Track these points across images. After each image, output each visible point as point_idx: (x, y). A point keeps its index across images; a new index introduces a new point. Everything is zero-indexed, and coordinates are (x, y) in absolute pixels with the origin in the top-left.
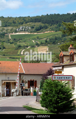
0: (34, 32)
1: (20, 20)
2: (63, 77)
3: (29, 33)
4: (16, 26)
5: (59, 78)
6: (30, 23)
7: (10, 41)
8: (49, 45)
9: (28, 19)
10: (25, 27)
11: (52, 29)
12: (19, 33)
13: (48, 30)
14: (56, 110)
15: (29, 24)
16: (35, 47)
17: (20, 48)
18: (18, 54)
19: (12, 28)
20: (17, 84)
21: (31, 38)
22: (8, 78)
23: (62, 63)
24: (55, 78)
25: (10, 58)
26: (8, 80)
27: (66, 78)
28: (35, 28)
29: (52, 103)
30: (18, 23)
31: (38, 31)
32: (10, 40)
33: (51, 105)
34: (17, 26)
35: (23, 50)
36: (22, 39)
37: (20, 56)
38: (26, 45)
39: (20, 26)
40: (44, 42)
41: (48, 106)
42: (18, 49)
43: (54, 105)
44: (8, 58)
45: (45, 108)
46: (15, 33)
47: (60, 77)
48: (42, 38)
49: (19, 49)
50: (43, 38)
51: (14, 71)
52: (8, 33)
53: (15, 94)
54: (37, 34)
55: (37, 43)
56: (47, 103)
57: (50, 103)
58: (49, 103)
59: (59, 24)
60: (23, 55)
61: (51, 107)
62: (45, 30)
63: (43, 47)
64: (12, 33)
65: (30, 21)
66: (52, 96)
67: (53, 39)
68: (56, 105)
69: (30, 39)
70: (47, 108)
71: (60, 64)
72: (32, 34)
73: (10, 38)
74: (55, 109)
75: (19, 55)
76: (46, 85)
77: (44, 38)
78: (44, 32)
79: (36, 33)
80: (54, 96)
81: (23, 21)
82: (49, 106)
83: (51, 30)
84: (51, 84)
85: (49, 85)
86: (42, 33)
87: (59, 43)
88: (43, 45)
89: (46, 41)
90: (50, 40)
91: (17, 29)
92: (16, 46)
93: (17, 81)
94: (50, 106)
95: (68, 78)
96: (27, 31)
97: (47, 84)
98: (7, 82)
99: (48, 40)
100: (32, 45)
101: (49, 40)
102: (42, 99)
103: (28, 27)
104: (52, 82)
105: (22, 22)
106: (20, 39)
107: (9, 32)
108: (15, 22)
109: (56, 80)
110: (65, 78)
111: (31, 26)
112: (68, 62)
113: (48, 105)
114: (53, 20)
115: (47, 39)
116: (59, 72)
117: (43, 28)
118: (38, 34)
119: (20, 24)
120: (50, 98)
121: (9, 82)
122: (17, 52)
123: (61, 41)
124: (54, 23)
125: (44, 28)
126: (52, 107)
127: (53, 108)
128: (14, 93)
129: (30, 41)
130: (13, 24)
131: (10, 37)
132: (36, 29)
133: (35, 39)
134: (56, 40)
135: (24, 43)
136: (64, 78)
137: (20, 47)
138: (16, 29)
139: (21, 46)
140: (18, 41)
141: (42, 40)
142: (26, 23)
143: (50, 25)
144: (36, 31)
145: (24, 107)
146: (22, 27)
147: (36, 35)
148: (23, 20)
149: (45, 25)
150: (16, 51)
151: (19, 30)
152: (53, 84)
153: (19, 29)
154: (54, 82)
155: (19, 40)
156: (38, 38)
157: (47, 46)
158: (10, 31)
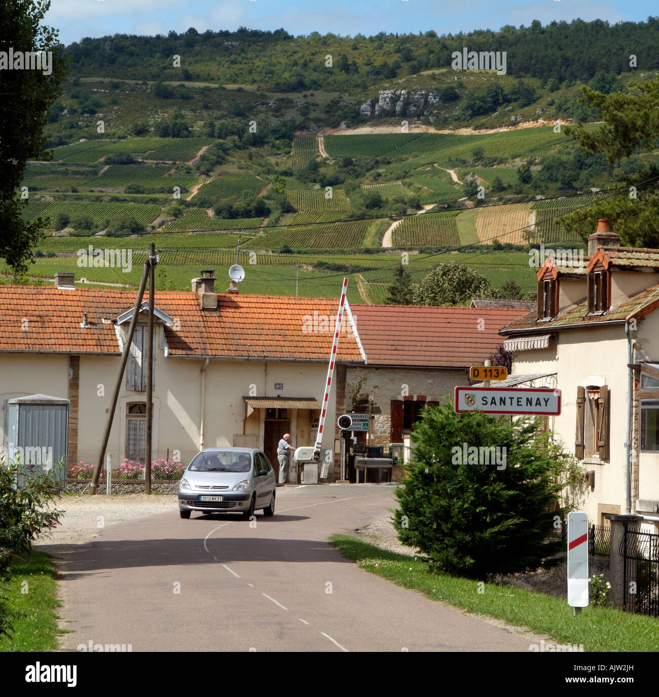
0: (460, 122)
1: (382, 52)
2: (512, 398)
3: (432, 130)
4: (357, 86)
5: (493, 402)
6: (437, 72)
7: (322, 170)
8: (539, 197)
9: (425, 51)
10: (409, 93)
11: (560, 108)
12: (371, 126)
13: (539, 111)
14: (470, 561)
15: (433, 77)
16: (462, 208)
17: (374, 212)
18: (368, 243)
19: (336, 95)
20: (322, 421)
21: (438, 154)
22: (279, 386)
23: (548, 319)
24: (470, 400)
25: (320, 265)
26: (279, 398)
27: (529, 401)
28: (464, 102)
29: (449, 526)
30: (368, 68)
31: (483, 120)
32: (324, 163)
33: (445, 535)
34: (365, 88)
35: (395, 225)
36: (389, 163)
37: (375, 256)
38: (410, 193)
39: (377, 90)
40: (514, 179)
41: (430, 540)
42: (362, 217)
43: (459, 536)
44: (310, 268)
45: (418, 549)
46: (348, 127)
47: (498, 395)
48: (499, 155)
49: (372, 217)
50: (506, 155)
51: (309, 350)
52: (313, 125)
53: (309, 475)
54: (476, 133)
55: (472, 183)
56: (425, 525)
57: (439, 525)
58: (435, 526)
59: (603, 80)
60: (392, 249)
61: (447, 546)
62: (520, 111)
63: (508, 206)
64: (335, 125)
65: (439, 59)
66: (454, 492)
67: (562, 164)
68: (468, 538)
69: (432, 163)
70: (425, 548)
71: (541, 324)
72: (446, 132)
73: (324, 155)
74: (465, 555)
75: (368, 251)
76: (424, 433)
77: (514, 157)
78: (514, 124)
79: (467, 126)
80: (462, 490)
81: (396, 57)
82: (437, 539)
83: (553, 110)
84: (449, 432)
85: (439, 436)
86: (504, 130)
87: (594, 190)
88: (509, 197)
89: (526, 178)
90: (548, 168)
91: (363, 107)
92: (353, 201)
93: (324, 405)
94: (442, 541)
95: (538, 403)
96: (419, 116)
97: (430, 431)
98: (273, 410)
99: (535, 169)
100: (445, 194)
101: (539, 168)
102: (405, 505)
103: (427, 95)
104: (455, 422)
105: (391, 61)
106: (377, 162)
107: (317, 121)
108: (354, 64)
109: (477, 412)
110: (524, 402)
111: (444, 86)
112: (578, 314)
113: (432, 534)
114: (569, 53)
115: (531, 163)
116: (494, 373)
117: (507, 101)
118: (483, 132)
119: (381, 76)
120: (443, 503)
121: (281, 410)
122: (362, 234)
123: (611, 174)
124: (572, 74)
125: (516, 100)
126: (452, 546)
127: (452, 551)
128: (306, 467)
129: (435, 172)
130: (341, 76)
131: (321, 147)
132: (470, 107)
133: (464, 162)
134: (580, 168)
135: (399, 182)
136: (515, 401)
137: (375, 203)
138: (360, 103)
139: (384, 198)
140: (368, 171)
141: (502, 166)
142: (415, 70)
143: (551, 82)
144: (471, 116)
145: (330, 544)
146: (388, 93)
147: (471, 138)
148: (398, 51)
149: (522, 84)
150: (356, 226)
151: (373, 112)
152: (461, 430)
153: (373, 106)
154: (465, 421)
155: (372, 168)
156: (478, 155)
157: (531, 204)
158: (323, 116)
